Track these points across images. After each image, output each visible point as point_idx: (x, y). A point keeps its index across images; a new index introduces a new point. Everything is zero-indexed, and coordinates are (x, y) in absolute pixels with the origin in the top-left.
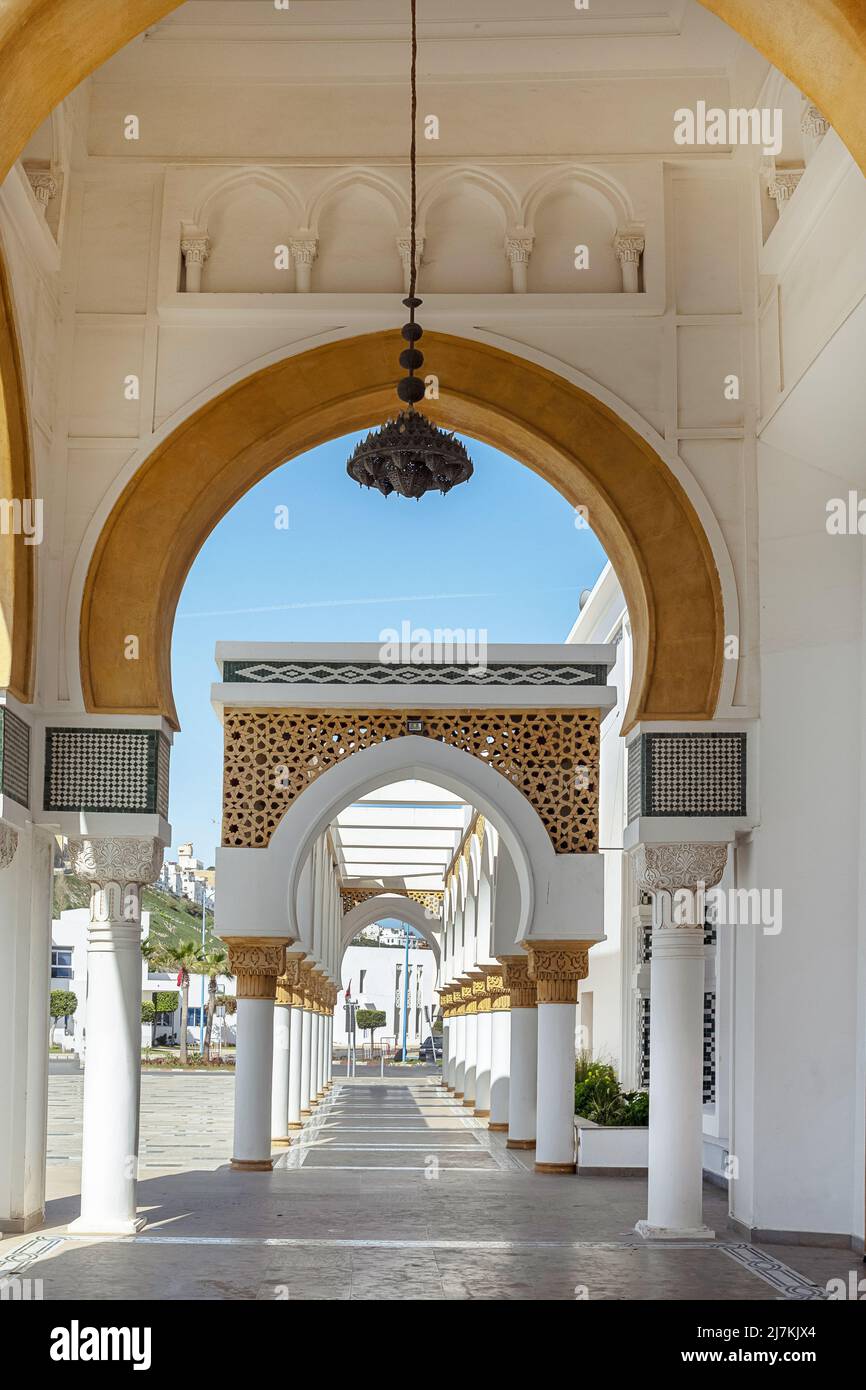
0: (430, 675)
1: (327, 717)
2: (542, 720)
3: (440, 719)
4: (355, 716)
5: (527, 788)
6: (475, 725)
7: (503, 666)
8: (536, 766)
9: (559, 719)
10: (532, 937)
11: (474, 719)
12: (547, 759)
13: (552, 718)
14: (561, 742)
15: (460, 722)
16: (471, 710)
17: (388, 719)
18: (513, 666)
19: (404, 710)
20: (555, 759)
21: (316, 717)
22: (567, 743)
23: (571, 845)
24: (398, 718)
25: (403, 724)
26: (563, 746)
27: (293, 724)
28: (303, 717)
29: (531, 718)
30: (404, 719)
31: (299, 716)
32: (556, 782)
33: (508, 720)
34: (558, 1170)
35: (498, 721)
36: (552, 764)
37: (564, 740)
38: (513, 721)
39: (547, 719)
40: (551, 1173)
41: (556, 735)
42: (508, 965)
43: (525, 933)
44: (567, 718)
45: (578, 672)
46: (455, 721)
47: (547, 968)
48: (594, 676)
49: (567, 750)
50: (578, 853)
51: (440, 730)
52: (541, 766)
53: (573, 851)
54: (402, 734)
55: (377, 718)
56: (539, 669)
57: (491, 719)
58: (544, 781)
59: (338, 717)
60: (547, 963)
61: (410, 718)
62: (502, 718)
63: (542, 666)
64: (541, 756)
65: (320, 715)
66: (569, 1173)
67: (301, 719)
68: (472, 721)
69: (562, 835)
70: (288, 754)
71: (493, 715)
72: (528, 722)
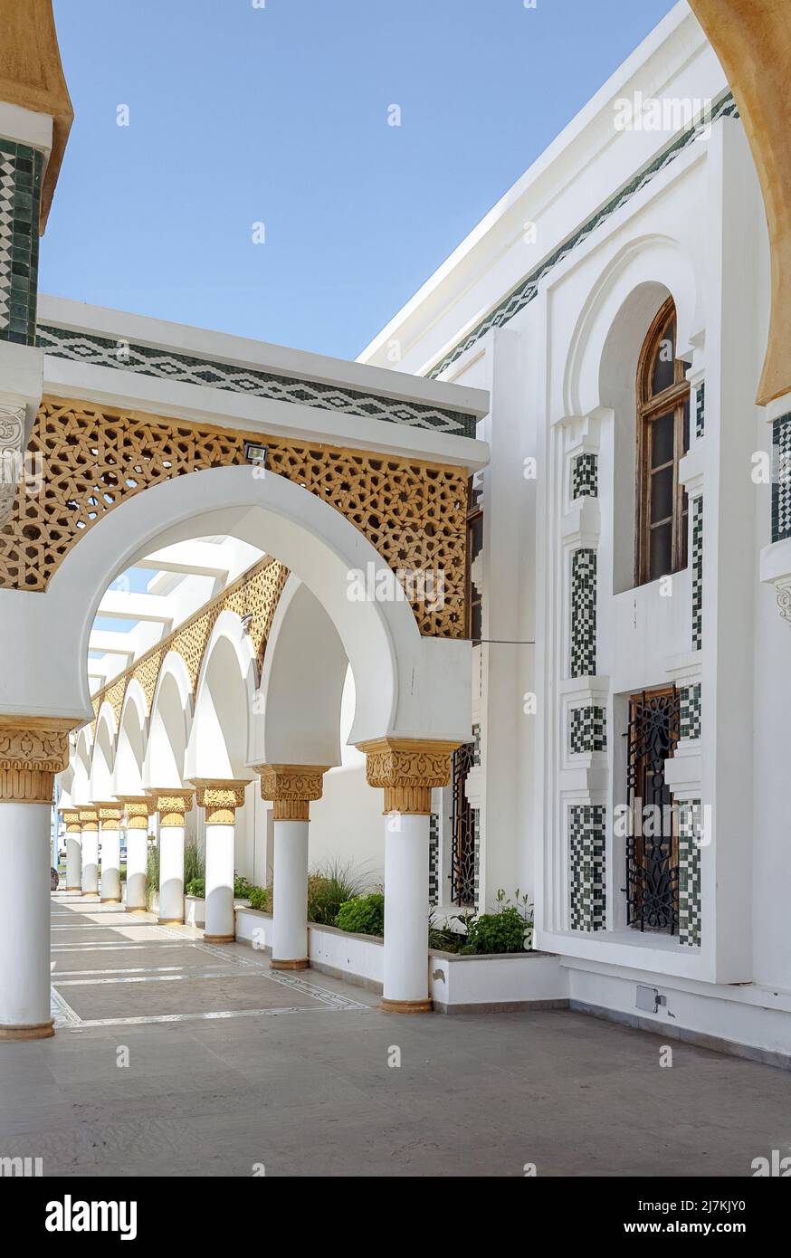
0: (275, 390)
1: (133, 422)
2: (404, 471)
3: (285, 450)
4: (174, 428)
5: (387, 552)
6: (327, 465)
7: (363, 396)
8: (398, 527)
9: (423, 473)
10: (396, 735)
11: (326, 458)
12: (410, 521)
13: (416, 471)
14: (425, 502)
15: (310, 458)
16: (323, 445)
17: (217, 438)
18: (375, 398)
19: (240, 431)
20: (419, 522)
21: (117, 419)
22: (432, 504)
23: (434, 628)
24: (232, 440)
25: (238, 449)
26: (427, 507)
27: (82, 424)
28: (98, 416)
29: (393, 467)
30: (239, 443)
31: (93, 414)
32: (418, 550)
33: (365, 465)
34: (417, 1008)
35: (355, 464)
36: (414, 527)
37: (429, 501)
38: (372, 467)
39: (410, 471)
40: (410, 1012)
41: (419, 492)
42: (277, 775)
43: (388, 730)
44: (433, 475)
45: (446, 419)
46: (303, 456)
47: (406, 773)
48: (463, 427)
49: (431, 513)
50: (442, 637)
51: (285, 465)
52: (403, 529)
53: (436, 635)
54: (236, 462)
55: (203, 435)
56: (403, 407)
57: (347, 461)
58: (406, 547)
59: (148, 425)
60: (407, 765)
61: (245, 442)
62: (359, 461)
63: (407, 404)
64: (403, 516)
65: (123, 418)
66: (428, 1011)
67: (95, 418)
68: (324, 460)
69: (425, 615)
70: (76, 465)
71: (349, 456)
72: (389, 472)
